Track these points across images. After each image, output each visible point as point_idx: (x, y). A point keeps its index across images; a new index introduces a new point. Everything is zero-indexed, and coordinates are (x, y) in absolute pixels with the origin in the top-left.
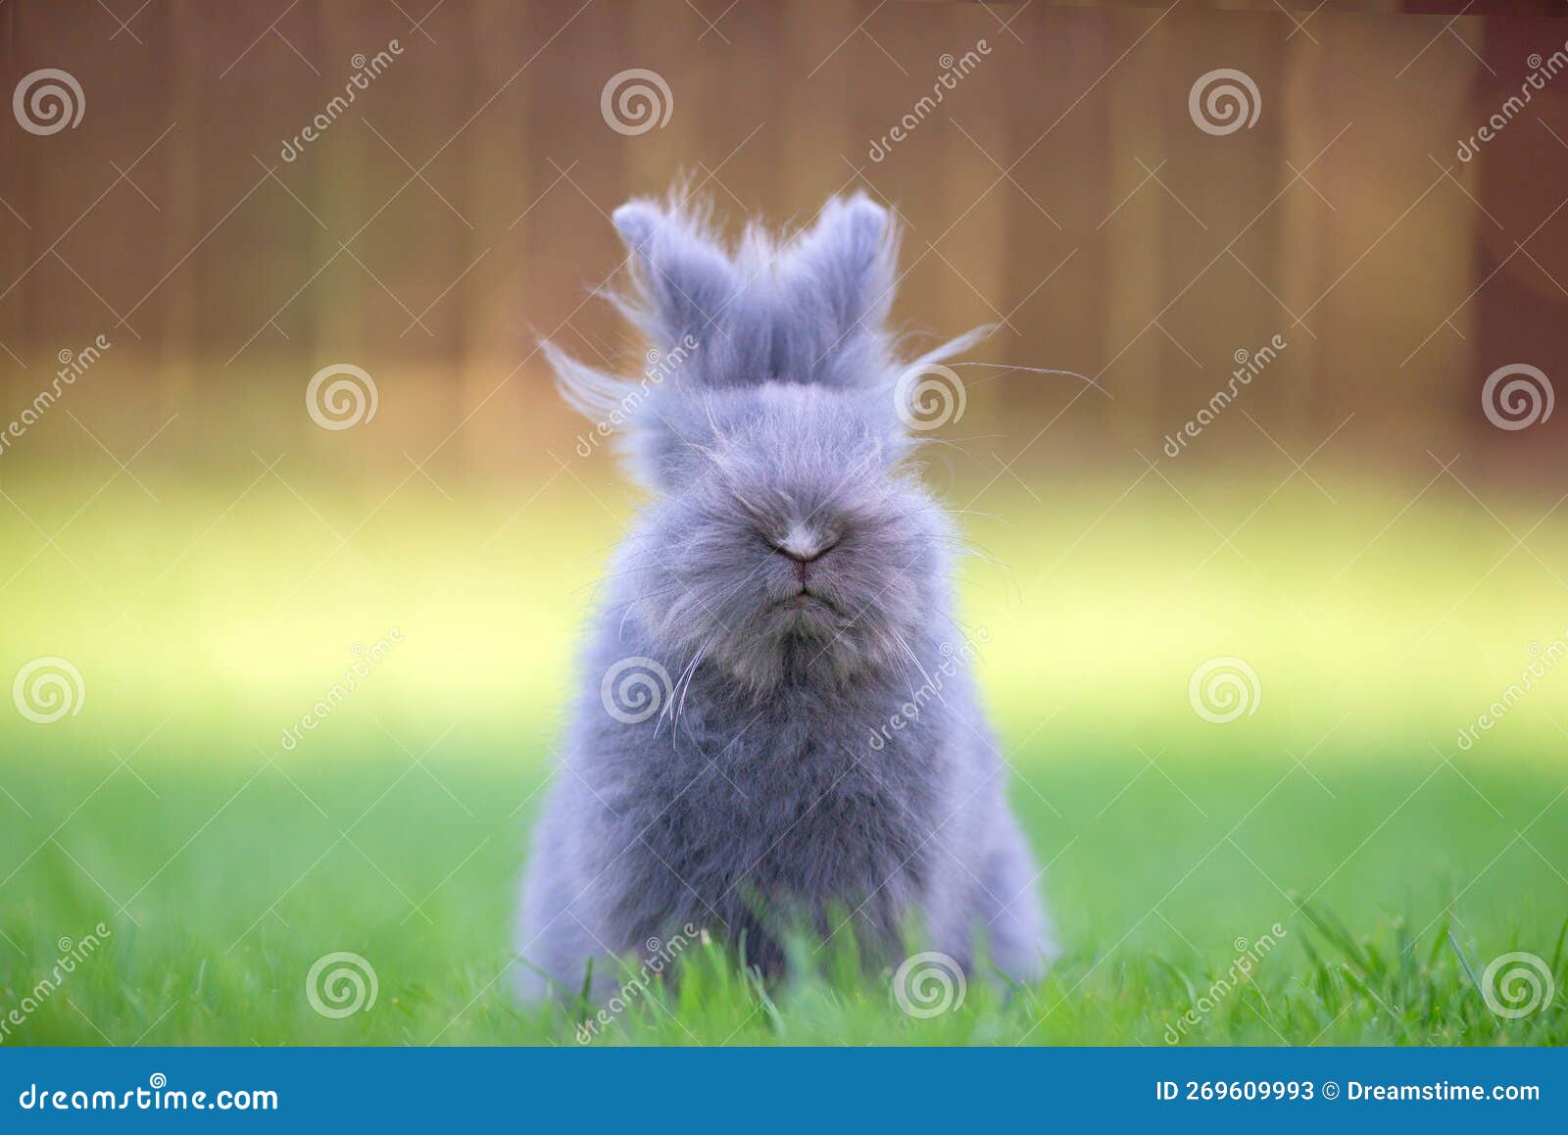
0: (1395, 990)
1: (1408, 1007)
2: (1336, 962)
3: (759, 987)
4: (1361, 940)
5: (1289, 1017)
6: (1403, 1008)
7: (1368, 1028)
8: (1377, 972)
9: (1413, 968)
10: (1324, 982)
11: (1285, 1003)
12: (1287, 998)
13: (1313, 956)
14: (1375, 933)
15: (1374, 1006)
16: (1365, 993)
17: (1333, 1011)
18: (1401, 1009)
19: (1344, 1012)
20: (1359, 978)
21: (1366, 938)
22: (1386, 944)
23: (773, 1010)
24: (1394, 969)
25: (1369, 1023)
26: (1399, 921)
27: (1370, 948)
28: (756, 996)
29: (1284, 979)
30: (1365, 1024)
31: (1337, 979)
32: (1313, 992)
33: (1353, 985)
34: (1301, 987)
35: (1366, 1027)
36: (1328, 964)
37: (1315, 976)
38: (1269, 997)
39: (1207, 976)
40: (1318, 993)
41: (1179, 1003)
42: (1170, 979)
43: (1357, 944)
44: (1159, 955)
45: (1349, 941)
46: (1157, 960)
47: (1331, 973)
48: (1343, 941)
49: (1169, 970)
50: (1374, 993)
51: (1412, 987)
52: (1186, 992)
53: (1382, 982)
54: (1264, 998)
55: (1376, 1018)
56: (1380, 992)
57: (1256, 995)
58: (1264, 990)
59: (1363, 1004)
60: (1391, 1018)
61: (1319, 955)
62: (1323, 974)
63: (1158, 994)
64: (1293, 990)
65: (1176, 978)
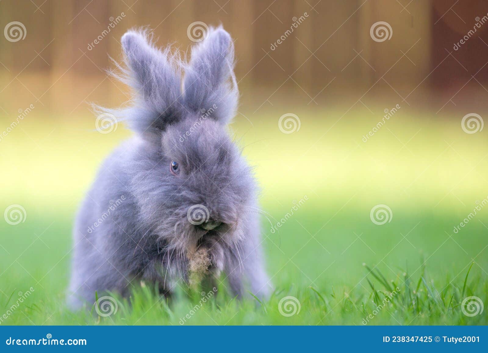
0: (403, 299)
1: (409, 306)
2: (381, 289)
3: (163, 302)
4: (390, 282)
6: (407, 305)
9: (410, 291)
10: (377, 298)
11: (362, 306)
13: (373, 288)
14: (396, 279)
15: (395, 306)
16: (392, 302)
18: (406, 307)
21: (392, 281)
22: (400, 282)
23: (169, 311)
24: (403, 293)
26: (405, 274)
27: (393, 283)
28: (162, 305)
29: (362, 296)
32: (373, 302)
34: (368, 300)
36: (378, 291)
37: (373, 295)
38: (356, 304)
39: (333, 296)
40: (375, 301)
41: (322, 306)
42: (319, 297)
43: (388, 282)
44: (314, 288)
45: (386, 281)
46: (314, 290)
47: (379, 294)
48: (384, 282)
49: (318, 294)
50: (395, 301)
51: (410, 299)
52: (324, 302)
53: (399, 297)
54: (354, 304)
55: (396, 311)
56: (398, 301)
57: (351, 303)
58: (354, 300)
59: (392, 305)
60: (402, 311)
61: (375, 288)
62: (376, 294)
63: (314, 303)
64: (365, 301)
65: (321, 297)
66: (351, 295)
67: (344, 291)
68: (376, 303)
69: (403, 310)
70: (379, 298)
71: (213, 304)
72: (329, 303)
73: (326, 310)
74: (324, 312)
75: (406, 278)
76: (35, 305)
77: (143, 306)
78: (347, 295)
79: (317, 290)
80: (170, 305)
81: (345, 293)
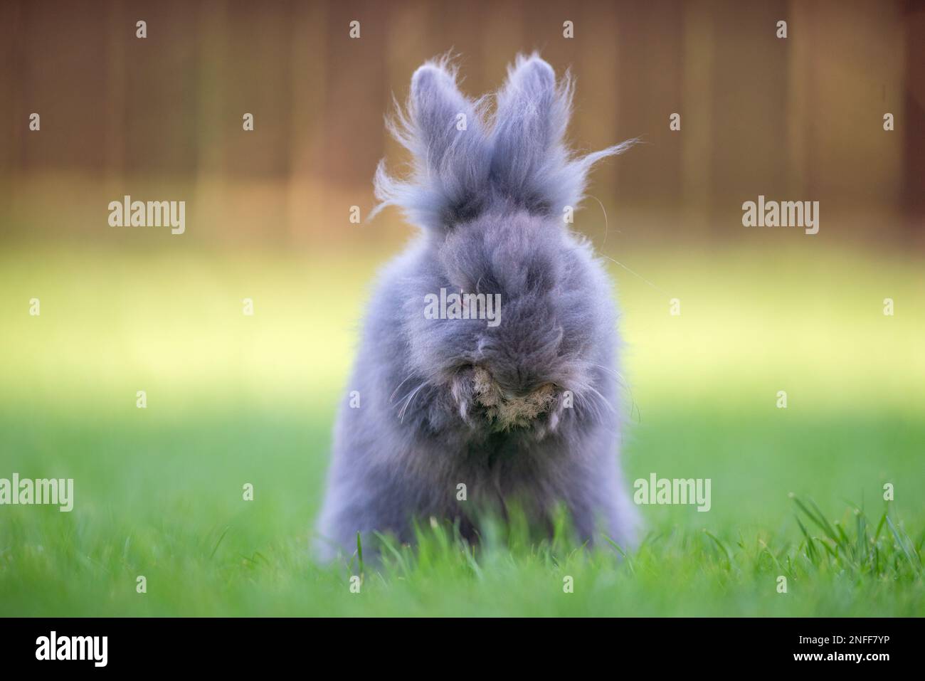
0: (854, 552)
1: (863, 563)
2: (818, 535)
3: (467, 550)
4: (833, 524)
5: (790, 569)
6: (859, 562)
7: (838, 576)
8: (843, 542)
9: (866, 539)
10: (811, 548)
11: (788, 561)
12: (789, 559)
13: (805, 532)
14: (842, 518)
15: (841, 561)
16: (835, 555)
17: (816, 565)
18: (858, 564)
19: (823, 568)
20: (833, 545)
21: (836, 522)
22: (849, 526)
23: (475, 566)
24: (854, 541)
25: (839, 573)
26: (856, 512)
27: (838, 526)
28: (464, 558)
29: (787, 546)
30: (836, 574)
31: (820, 547)
32: (805, 555)
33: (829, 549)
34: (797, 552)
35: (836, 575)
36: (813, 538)
37: (806, 544)
38: (777, 558)
39: (740, 545)
40: (808, 555)
41: (723, 562)
42: (717, 547)
43: (831, 525)
44: (710, 532)
45: (826, 523)
46: (710, 535)
47: (816, 543)
48: (823, 523)
49: (717, 541)
50: (841, 555)
51: (864, 552)
52: (727, 555)
53: (846, 548)
54: (774, 559)
55: (842, 571)
56: (845, 554)
57: (770, 557)
58: (774, 554)
59: (835, 562)
60: (852, 570)
61: (808, 532)
62: (811, 543)
63: (710, 556)
64: (793, 553)
65: (721, 546)
66: (769, 545)
67: (759, 538)
68: (810, 556)
69: (854, 568)
70: (814, 549)
71: (547, 555)
72: (735, 557)
73: (729, 569)
74: (726, 571)
75: (858, 517)
76: (259, 554)
77: (434, 556)
78: (763, 544)
79: (715, 536)
80: (478, 557)
81: (761, 541)
